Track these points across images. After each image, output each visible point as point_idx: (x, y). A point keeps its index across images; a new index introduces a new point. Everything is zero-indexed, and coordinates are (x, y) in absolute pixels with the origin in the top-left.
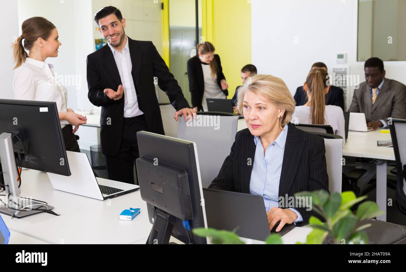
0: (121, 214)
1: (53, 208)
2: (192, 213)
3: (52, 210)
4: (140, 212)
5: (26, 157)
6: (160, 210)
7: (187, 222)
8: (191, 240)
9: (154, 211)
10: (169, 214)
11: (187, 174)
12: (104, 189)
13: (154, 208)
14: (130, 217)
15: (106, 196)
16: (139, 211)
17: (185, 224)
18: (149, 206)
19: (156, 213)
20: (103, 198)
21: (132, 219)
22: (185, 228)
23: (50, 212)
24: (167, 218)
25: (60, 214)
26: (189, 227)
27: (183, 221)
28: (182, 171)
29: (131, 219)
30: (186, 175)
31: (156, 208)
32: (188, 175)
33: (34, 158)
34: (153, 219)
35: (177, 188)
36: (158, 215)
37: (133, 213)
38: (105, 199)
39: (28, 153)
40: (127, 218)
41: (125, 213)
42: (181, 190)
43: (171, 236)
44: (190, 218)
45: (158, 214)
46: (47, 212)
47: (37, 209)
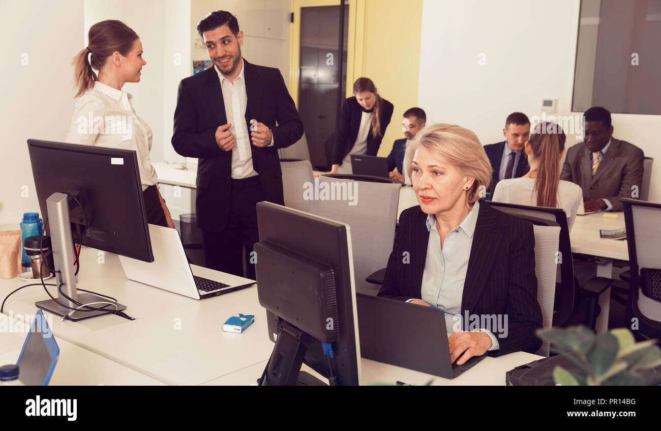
0: (225, 324)
1: (125, 308)
2: (338, 333)
3: (123, 312)
4: (253, 321)
5: (88, 231)
6: (288, 323)
7: (330, 346)
8: (333, 371)
9: (277, 324)
10: (302, 331)
11: (333, 273)
12: (201, 283)
13: (278, 318)
14: (240, 328)
15: (203, 293)
16: (252, 319)
17: (326, 348)
18: (270, 316)
19: (282, 327)
20: (200, 295)
21: (243, 331)
22: (325, 354)
23: (120, 313)
24: (297, 336)
25: (135, 318)
26: (331, 353)
27: (323, 344)
28: (325, 268)
29: (240, 331)
30: (332, 274)
31: (281, 319)
32: (335, 274)
33: (100, 233)
34: (275, 336)
35: (316, 292)
36: (284, 331)
37: (244, 322)
38: (202, 297)
39: (91, 225)
40: (235, 329)
41: (232, 321)
42: (323, 296)
43: (303, 364)
44: (334, 340)
45: (284, 329)
46: (117, 314)
47: (101, 309)
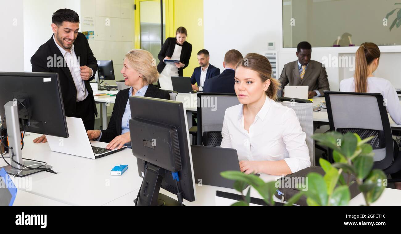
0: (112, 170)
1: (51, 167)
2: (181, 165)
3: (51, 169)
4: (127, 168)
5: (29, 122)
6: (151, 164)
7: (176, 174)
8: (179, 190)
9: (144, 166)
10: (159, 167)
11: (177, 130)
12: (95, 150)
13: (144, 162)
14: (120, 172)
15: (97, 155)
17: (174, 175)
18: (139, 161)
19: (147, 167)
20: (95, 157)
21: (122, 174)
22: (174, 179)
23: (49, 170)
24: (157, 171)
25: (58, 172)
26: (177, 178)
27: (172, 173)
28: (172, 128)
29: (121, 174)
30: (176, 132)
31: (146, 162)
32: (177, 131)
33: (36, 123)
34: (143, 174)
35: (167, 143)
36: (148, 169)
37: (122, 168)
38: (97, 157)
39: (31, 119)
40: (117, 173)
41: (116, 169)
42: (171, 144)
43: (161, 188)
44: (179, 170)
46: (47, 171)
47: (38, 168)
